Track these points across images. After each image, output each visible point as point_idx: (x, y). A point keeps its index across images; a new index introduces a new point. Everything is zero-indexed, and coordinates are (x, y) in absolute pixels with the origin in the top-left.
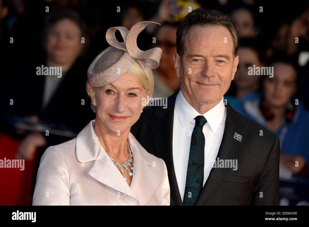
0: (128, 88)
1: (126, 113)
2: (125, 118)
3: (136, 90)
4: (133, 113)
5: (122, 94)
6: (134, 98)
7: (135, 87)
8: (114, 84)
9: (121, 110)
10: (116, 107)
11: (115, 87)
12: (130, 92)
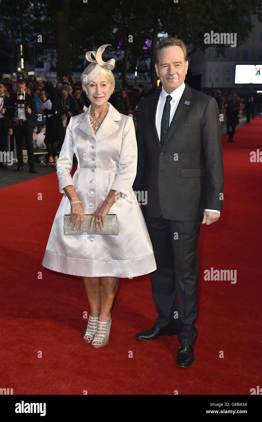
0: (101, 82)
1: (102, 95)
2: (102, 97)
3: (105, 82)
4: (106, 95)
5: (99, 85)
6: (105, 87)
7: (104, 81)
8: (94, 81)
9: (99, 93)
10: (97, 92)
11: (95, 83)
12: (102, 84)
